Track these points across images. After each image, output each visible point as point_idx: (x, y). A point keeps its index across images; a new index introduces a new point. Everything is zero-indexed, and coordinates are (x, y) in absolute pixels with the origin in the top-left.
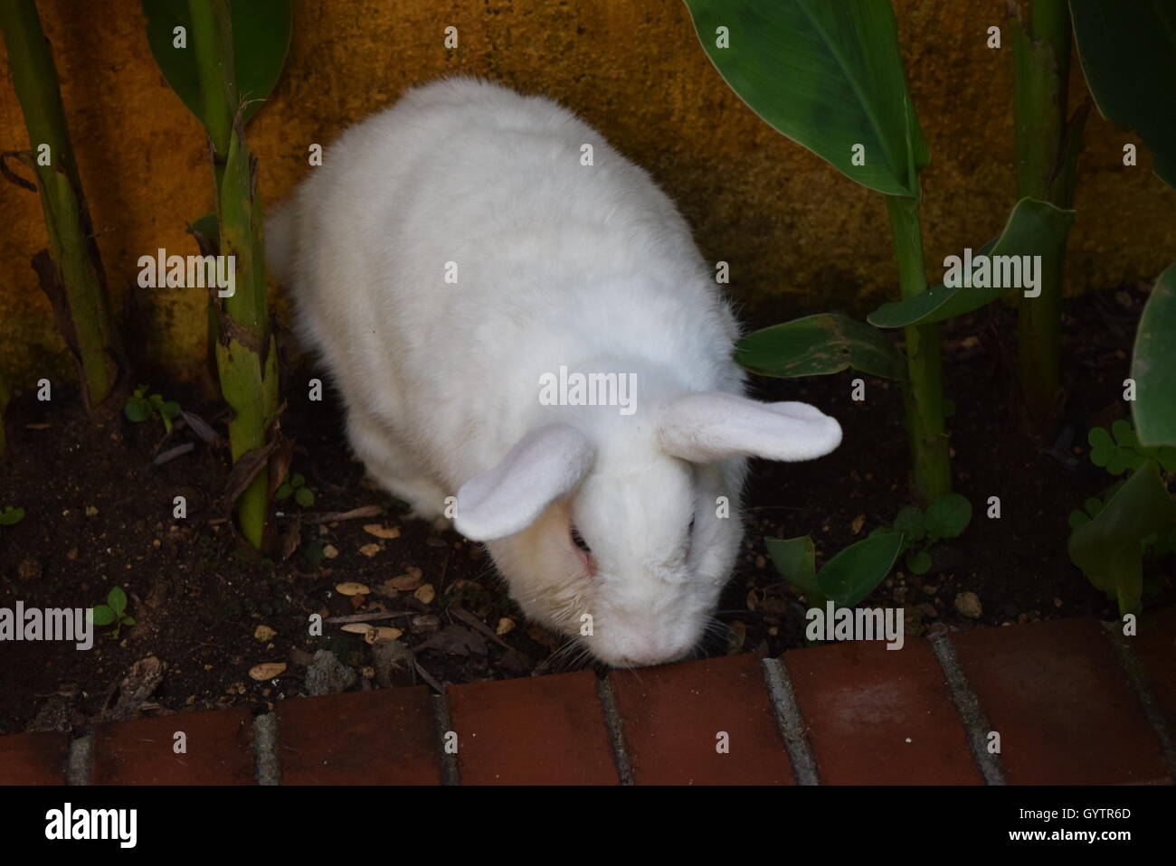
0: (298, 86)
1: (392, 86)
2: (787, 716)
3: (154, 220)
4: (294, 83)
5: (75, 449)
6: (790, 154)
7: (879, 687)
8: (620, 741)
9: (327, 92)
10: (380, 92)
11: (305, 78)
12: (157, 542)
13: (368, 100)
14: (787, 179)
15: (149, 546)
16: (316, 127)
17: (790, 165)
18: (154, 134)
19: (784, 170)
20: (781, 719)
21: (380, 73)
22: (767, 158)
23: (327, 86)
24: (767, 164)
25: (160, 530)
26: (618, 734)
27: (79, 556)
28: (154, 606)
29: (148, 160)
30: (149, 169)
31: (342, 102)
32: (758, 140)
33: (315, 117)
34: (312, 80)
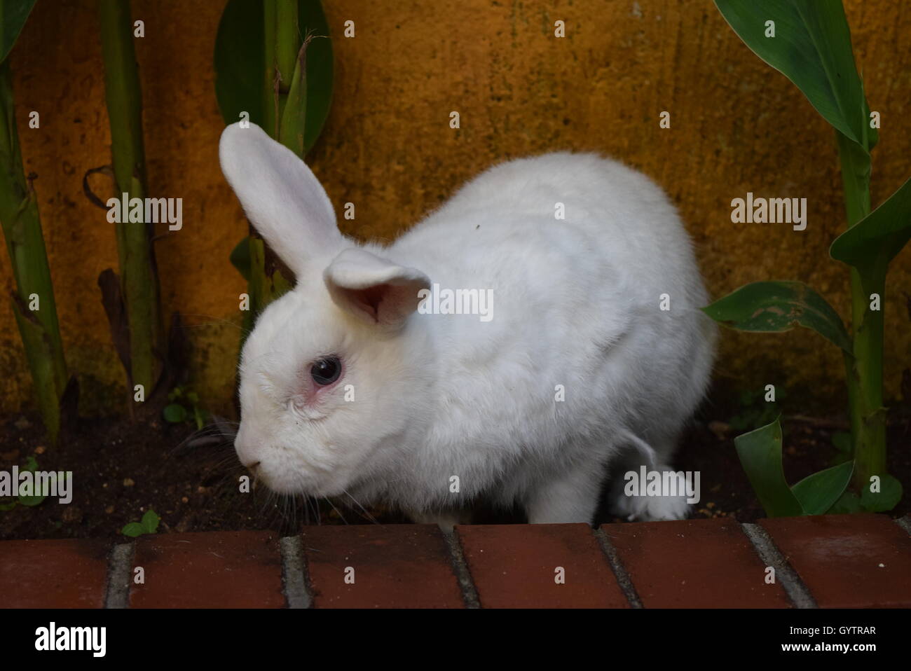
0: (332, 154)
1: (408, 159)
2: (766, 554)
3: (201, 267)
4: (329, 149)
5: (117, 443)
6: (733, 248)
7: (848, 538)
8: (615, 560)
9: (355, 160)
10: (399, 163)
11: (339, 146)
12: (185, 499)
13: (388, 170)
14: (729, 271)
15: (177, 503)
16: (344, 191)
17: (732, 258)
18: (210, 187)
19: (727, 262)
20: (761, 555)
21: (400, 146)
22: (714, 250)
23: (355, 155)
24: (713, 255)
25: (188, 490)
26: (613, 558)
27: (115, 511)
28: (182, 530)
29: (202, 210)
30: (202, 218)
31: (367, 170)
32: (707, 233)
33: (343, 182)
34: (344, 149)
